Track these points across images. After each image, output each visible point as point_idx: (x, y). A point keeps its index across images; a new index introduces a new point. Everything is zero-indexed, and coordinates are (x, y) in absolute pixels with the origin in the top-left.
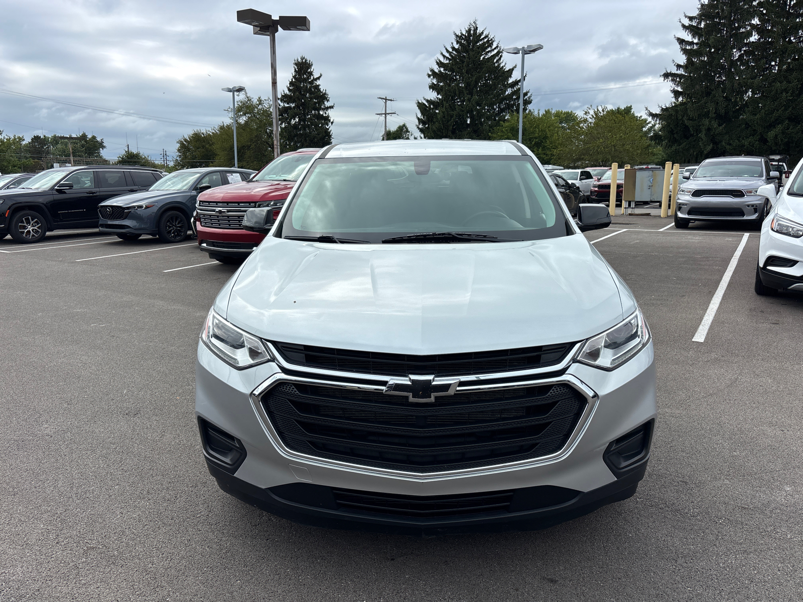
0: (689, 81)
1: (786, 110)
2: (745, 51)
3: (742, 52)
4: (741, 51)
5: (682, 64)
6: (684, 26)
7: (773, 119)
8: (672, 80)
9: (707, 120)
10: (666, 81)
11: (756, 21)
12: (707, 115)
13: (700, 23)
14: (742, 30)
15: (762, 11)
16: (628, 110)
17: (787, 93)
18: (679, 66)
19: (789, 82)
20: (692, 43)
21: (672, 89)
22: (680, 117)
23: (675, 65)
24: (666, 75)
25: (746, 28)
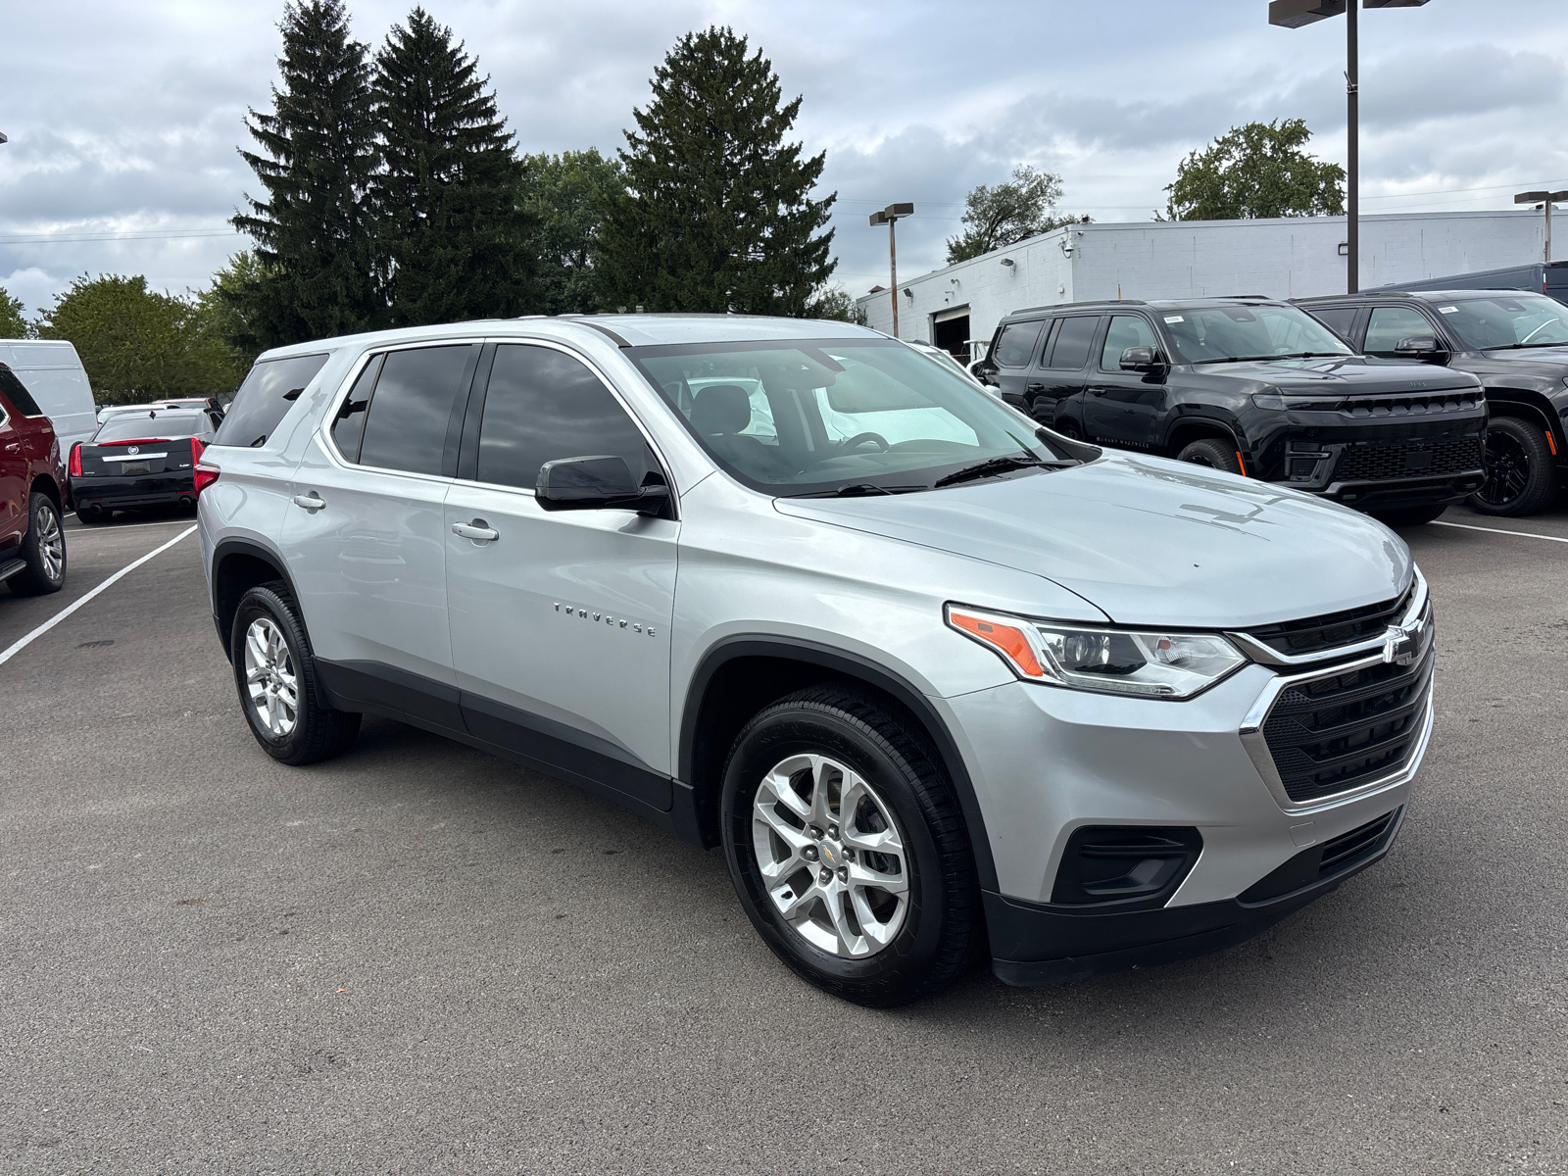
0: (287, 236)
1: (459, 294)
2: (371, 189)
3: (368, 191)
4: (364, 190)
5: (268, 204)
6: (255, 132)
7: (443, 309)
8: (253, 232)
9: (337, 308)
10: (241, 231)
11: (381, 140)
12: (333, 299)
13: (282, 129)
14: (360, 153)
15: (386, 124)
16: (139, 283)
17: (456, 265)
18: (259, 207)
19: (456, 247)
20: (274, 166)
21: (256, 248)
22: (286, 303)
23: (250, 203)
24: (240, 222)
25: (366, 151)
